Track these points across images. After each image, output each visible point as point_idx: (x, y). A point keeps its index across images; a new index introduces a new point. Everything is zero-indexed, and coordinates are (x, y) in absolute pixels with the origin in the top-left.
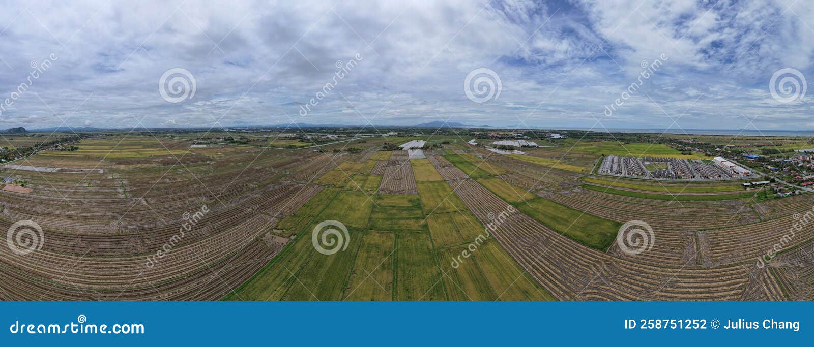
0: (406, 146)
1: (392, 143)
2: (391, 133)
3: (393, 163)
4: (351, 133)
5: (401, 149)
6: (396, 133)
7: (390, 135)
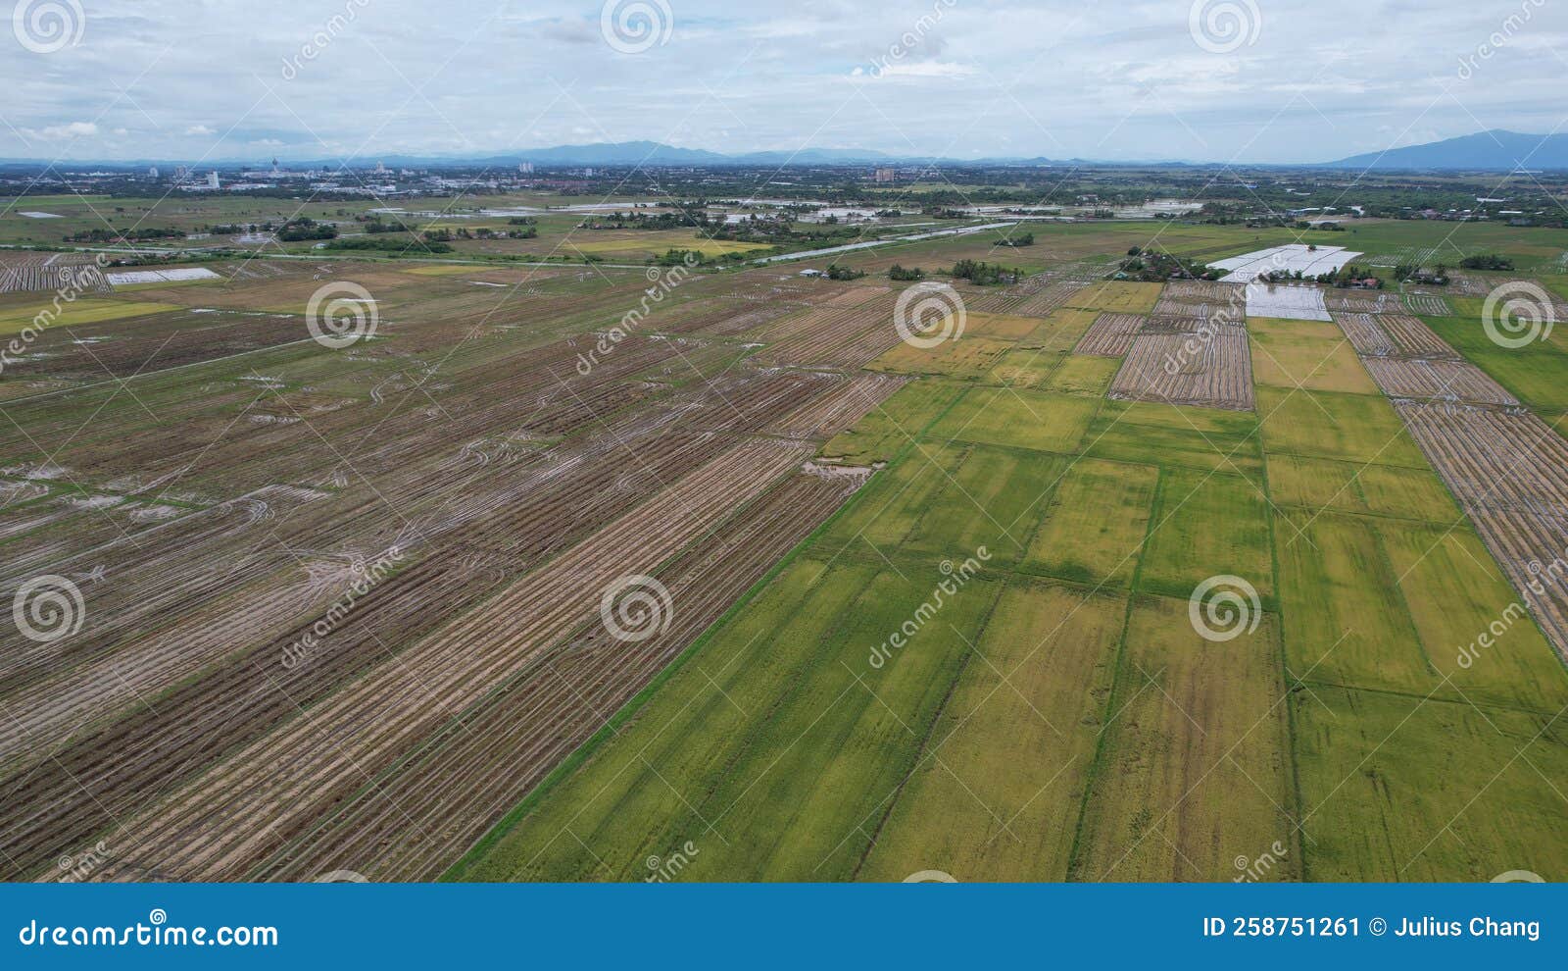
0: (1242, 268)
1: (1165, 250)
2: (1167, 206)
3: (1170, 326)
4: (940, 198)
5: (1214, 276)
6: (1197, 206)
7: (1159, 216)
